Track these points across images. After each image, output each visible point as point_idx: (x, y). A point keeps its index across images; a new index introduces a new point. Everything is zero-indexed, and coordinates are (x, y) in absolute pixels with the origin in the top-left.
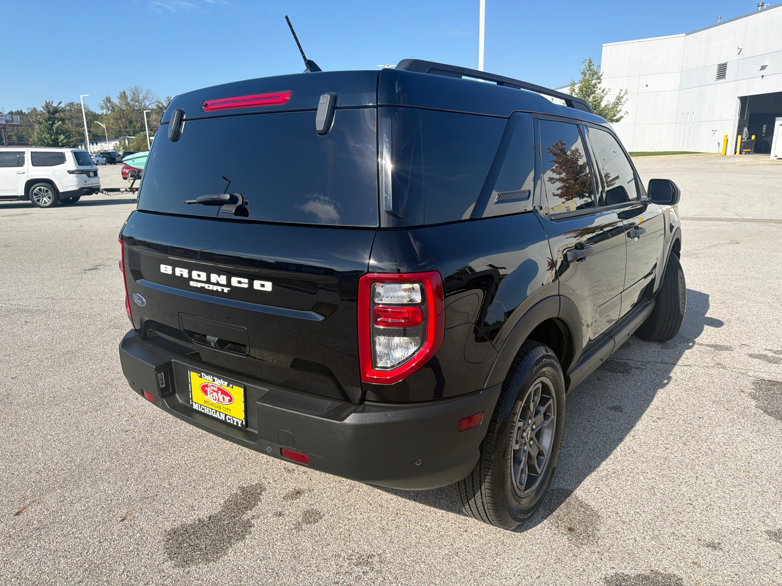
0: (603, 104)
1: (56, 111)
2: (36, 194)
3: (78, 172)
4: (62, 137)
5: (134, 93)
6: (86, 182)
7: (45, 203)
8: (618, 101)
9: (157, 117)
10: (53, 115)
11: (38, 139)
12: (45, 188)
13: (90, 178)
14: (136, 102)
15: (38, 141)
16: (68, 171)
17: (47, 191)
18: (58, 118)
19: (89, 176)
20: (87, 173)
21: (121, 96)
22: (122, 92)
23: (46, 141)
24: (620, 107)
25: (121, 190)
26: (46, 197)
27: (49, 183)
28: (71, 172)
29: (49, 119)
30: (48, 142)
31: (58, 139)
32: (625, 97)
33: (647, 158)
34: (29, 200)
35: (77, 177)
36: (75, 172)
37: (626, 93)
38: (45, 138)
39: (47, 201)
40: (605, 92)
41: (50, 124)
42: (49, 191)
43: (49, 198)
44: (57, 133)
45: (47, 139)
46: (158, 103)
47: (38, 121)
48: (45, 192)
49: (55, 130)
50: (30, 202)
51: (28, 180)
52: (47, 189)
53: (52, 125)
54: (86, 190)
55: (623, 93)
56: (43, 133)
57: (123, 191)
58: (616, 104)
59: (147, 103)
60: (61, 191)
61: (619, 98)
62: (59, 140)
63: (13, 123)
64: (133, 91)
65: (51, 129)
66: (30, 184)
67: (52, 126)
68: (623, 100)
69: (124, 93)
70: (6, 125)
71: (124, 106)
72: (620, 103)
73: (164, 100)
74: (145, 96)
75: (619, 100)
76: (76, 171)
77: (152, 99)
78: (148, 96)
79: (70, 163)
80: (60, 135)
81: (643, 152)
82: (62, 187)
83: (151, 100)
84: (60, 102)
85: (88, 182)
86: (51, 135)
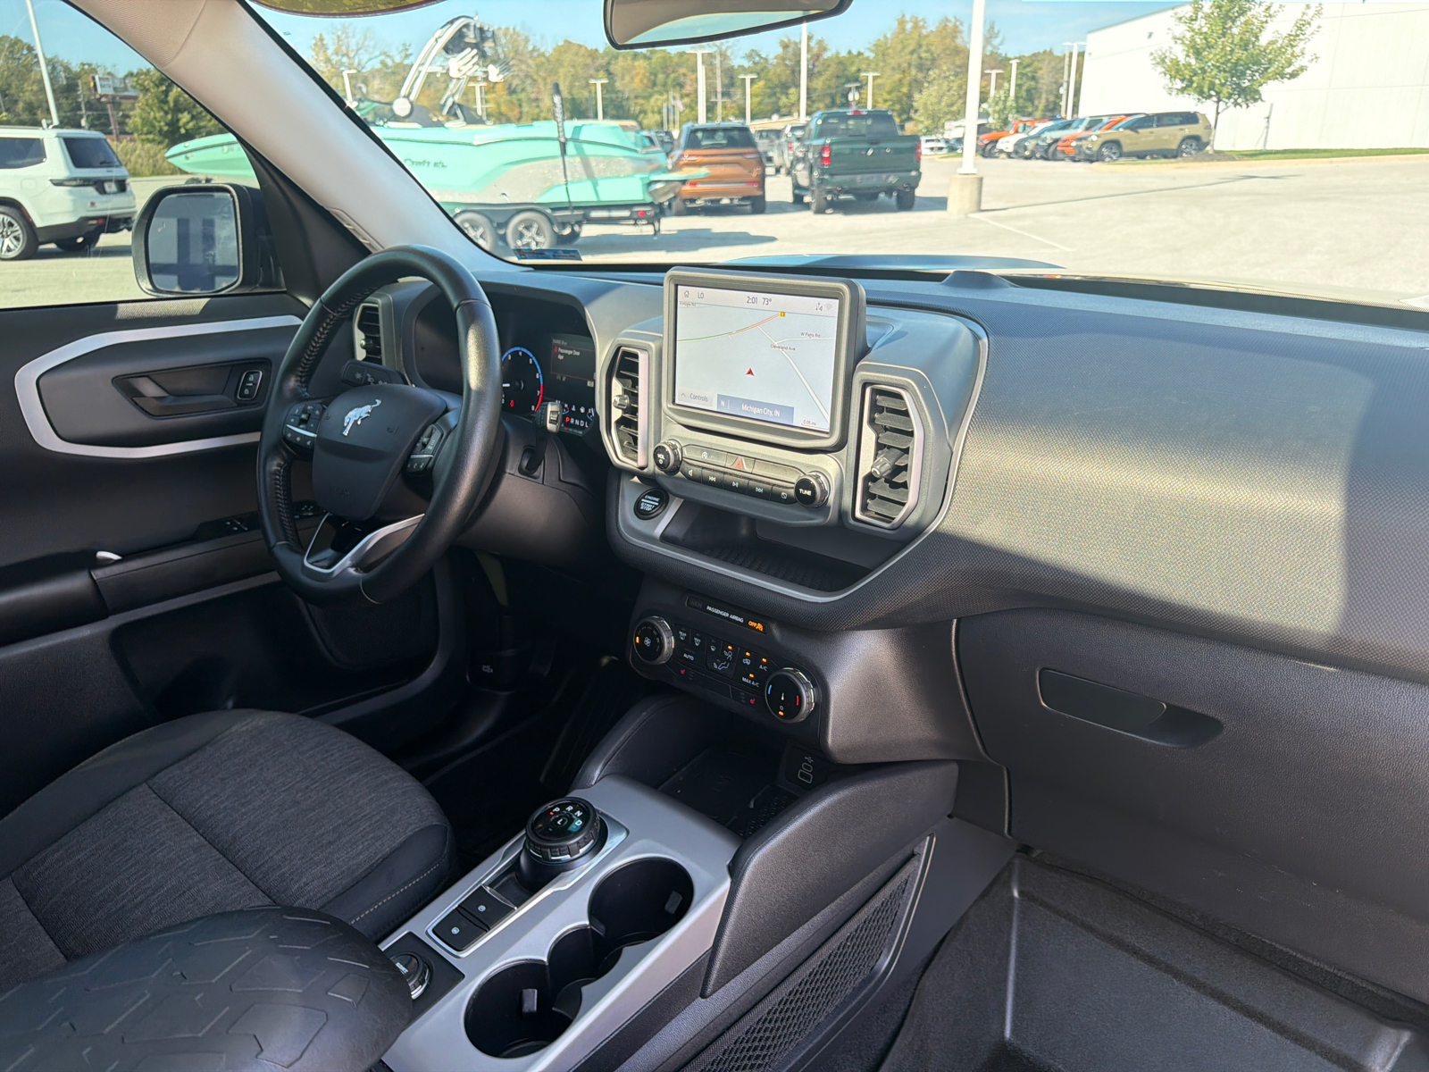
0: (1264, 40)
3: (74, 183)
4: (185, 118)
5: (338, 37)
6: (93, 204)
7: (9, 250)
8: (1299, 32)
9: (381, 86)
11: (143, 119)
12: (6, 217)
13: (104, 198)
14: (343, 55)
15: (144, 125)
16: (51, 180)
17: (11, 225)
19: (102, 191)
20: (99, 185)
21: (316, 45)
22: (318, 36)
23: (157, 124)
24: (1301, 45)
26: (11, 237)
27: (13, 204)
28: (58, 183)
31: (178, 120)
32: (1315, 23)
33: (1353, 161)
35: (71, 193)
36: (66, 183)
37: (1318, 13)
38: (155, 118)
39: (12, 247)
40: (1272, 12)
41: (163, 92)
42: (16, 224)
44: (178, 109)
45: (159, 122)
46: (383, 57)
47: (141, 85)
48: (6, 225)
49: (172, 104)
52: (9, 219)
53: (166, 93)
54: (94, 222)
55: (1311, 12)
56: (152, 109)
58: (1292, 39)
59: (364, 57)
60: (39, 223)
61: (1301, 26)
62: (181, 123)
63: (126, 93)
64: (339, 33)
65: (165, 102)
67: (167, 96)
68: (1308, 30)
69: (321, 39)
70: (114, 97)
71: (322, 64)
72: (1301, 37)
73: (397, 49)
74: (361, 42)
75: (1300, 29)
76: (69, 179)
77: (374, 48)
78: (366, 43)
79: (56, 161)
80: (182, 112)
81: (1342, 150)
82: (42, 217)
83: (371, 50)
85: (98, 205)
86: (166, 113)
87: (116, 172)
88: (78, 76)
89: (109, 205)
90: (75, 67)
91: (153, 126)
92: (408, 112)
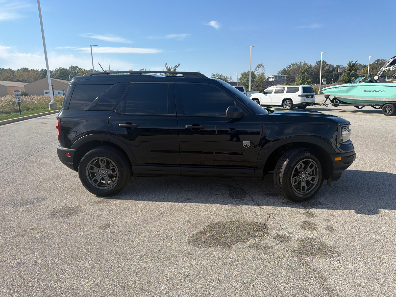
1: (354, 65)
2: (285, 105)
3: (302, 96)
10: (352, 67)
12: (289, 102)
17: (289, 104)
18: (354, 69)
20: (307, 96)
23: (345, 80)
25: (320, 104)
27: (290, 100)
28: (299, 96)
29: (349, 70)
30: (346, 81)
31: (351, 79)
34: (283, 107)
38: (345, 79)
43: (289, 106)
45: (346, 79)
49: (351, 75)
50: (283, 108)
51: (283, 98)
54: (305, 103)
57: (321, 105)
66: (284, 100)
67: (350, 73)
76: (302, 95)
79: (300, 92)
80: (352, 77)
82: (295, 102)
84: (356, 61)
85: (306, 100)
86: (348, 77)
87: (312, 94)
88: (335, 68)
89: (309, 100)
90: (335, 66)
91: (344, 81)
92: (377, 79)
